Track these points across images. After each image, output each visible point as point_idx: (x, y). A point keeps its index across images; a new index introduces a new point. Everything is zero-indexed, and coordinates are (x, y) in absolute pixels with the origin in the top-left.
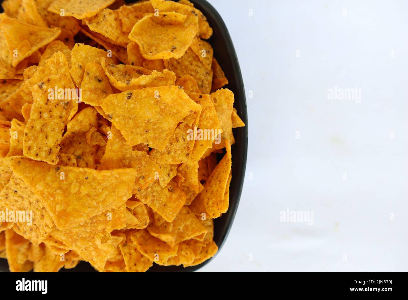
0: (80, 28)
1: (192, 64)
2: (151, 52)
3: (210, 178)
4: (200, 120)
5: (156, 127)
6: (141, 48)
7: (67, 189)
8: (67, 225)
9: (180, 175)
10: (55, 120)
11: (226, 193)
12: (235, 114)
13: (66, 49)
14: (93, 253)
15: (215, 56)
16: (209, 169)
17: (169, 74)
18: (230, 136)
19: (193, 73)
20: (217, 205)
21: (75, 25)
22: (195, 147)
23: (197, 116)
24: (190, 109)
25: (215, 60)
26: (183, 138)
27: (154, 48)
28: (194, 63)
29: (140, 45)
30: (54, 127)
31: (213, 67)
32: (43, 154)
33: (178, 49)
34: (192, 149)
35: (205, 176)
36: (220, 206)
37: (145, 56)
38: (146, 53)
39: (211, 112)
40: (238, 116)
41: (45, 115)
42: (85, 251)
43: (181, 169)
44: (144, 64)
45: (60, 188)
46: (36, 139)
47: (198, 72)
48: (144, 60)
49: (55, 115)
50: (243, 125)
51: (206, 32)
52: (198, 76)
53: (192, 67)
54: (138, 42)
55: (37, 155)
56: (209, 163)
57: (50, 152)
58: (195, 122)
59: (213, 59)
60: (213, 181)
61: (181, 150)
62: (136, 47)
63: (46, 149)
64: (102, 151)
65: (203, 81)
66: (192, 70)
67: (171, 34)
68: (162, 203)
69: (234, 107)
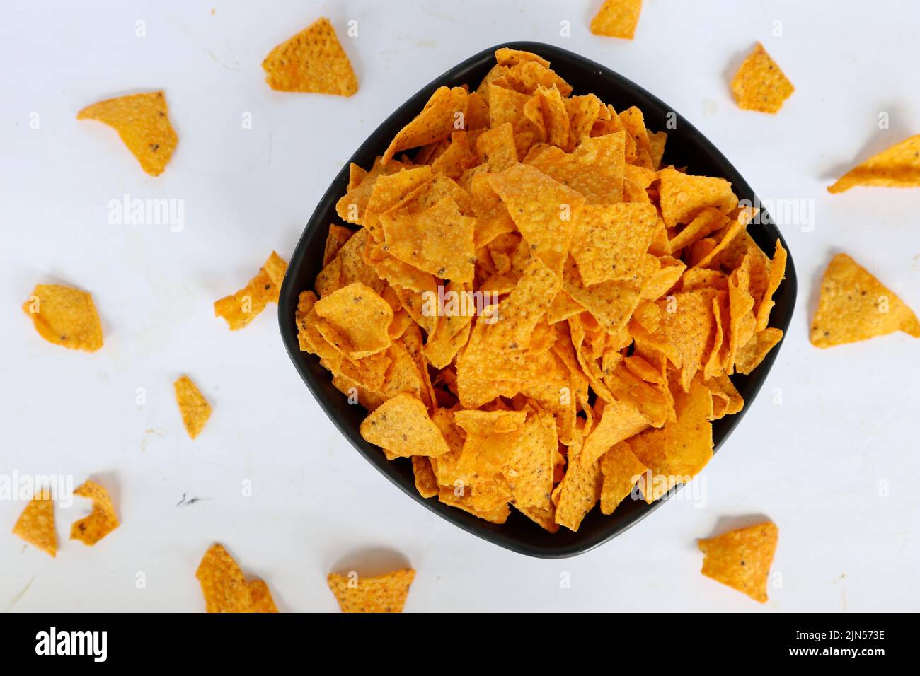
0: (436, 410)
1: (353, 276)
2: (382, 313)
3: (438, 138)
4: (392, 205)
5: (440, 225)
6: (388, 324)
7: (544, 222)
8: (577, 196)
9: (462, 167)
10: (517, 303)
11: (430, 107)
12: (351, 183)
13: (461, 388)
14: (608, 153)
15: (320, 268)
16: (434, 149)
17: (380, 272)
18: (377, 168)
19: (360, 265)
20: (449, 101)
21: (438, 415)
22: (421, 183)
23: (392, 212)
24: (393, 222)
25: (324, 264)
26: (426, 202)
27: (376, 317)
28: (350, 276)
29: (387, 327)
30: (520, 297)
31: (333, 256)
32: (542, 274)
33: (353, 295)
34: (425, 184)
35: (445, 146)
36: (446, 99)
37: (391, 314)
38: (387, 316)
39: (375, 205)
40: (350, 178)
41: (523, 314)
42: (615, 162)
43: (458, 174)
44: (399, 309)
45: (547, 228)
46: (542, 292)
47: (354, 263)
48: (396, 313)
49: (514, 309)
50: (352, 164)
51: (308, 299)
52: (358, 258)
53: (355, 273)
54: (386, 334)
55: (548, 275)
56: (428, 156)
57: (535, 271)
58: (399, 208)
59: (325, 267)
60: (437, 131)
61: (438, 191)
62: (392, 330)
63: (537, 278)
64: (507, 244)
65: (357, 248)
66: (358, 269)
67: (347, 320)
68: (503, 150)
69: (346, 193)
